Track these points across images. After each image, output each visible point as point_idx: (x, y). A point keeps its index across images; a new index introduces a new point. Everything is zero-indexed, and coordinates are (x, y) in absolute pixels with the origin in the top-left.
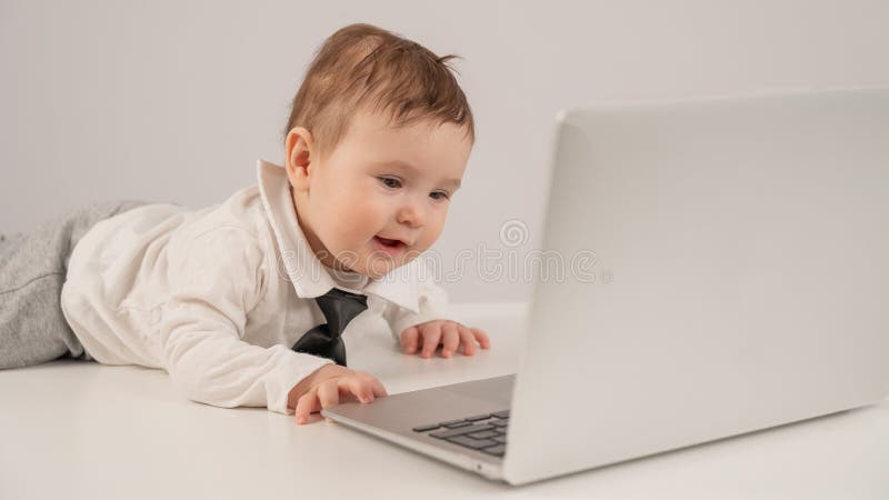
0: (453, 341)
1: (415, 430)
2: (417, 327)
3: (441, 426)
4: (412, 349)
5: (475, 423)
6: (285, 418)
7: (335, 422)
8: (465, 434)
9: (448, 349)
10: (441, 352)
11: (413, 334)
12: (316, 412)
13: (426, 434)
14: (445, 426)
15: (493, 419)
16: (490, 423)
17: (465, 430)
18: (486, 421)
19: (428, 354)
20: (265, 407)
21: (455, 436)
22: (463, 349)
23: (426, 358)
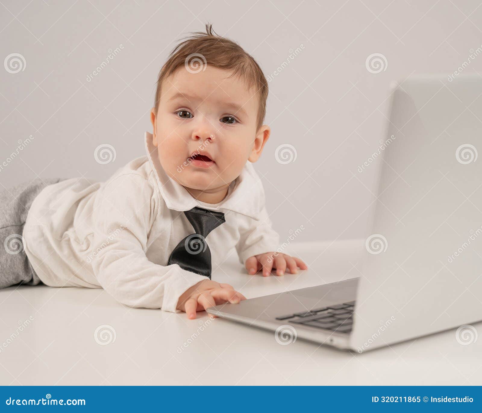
0: (282, 265)
1: (277, 319)
2: (255, 256)
3: (294, 316)
4: (254, 270)
5: (319, 313)
6: (175, 316)
7: (217, 317)
8: (314, 320)
9: (280, 269)
10: (275, 273)
11: (254, 261)
12: (200, 311)
13: (286, 321)
14: (298, 316)
15: (330, 311)
16: (329, 313)
17: (314, 317)
18: (326, 312)
19: (267, 274)
20: (160, 309)
21: (309, 321)
22: (289, 270)
23: (265, 276)
